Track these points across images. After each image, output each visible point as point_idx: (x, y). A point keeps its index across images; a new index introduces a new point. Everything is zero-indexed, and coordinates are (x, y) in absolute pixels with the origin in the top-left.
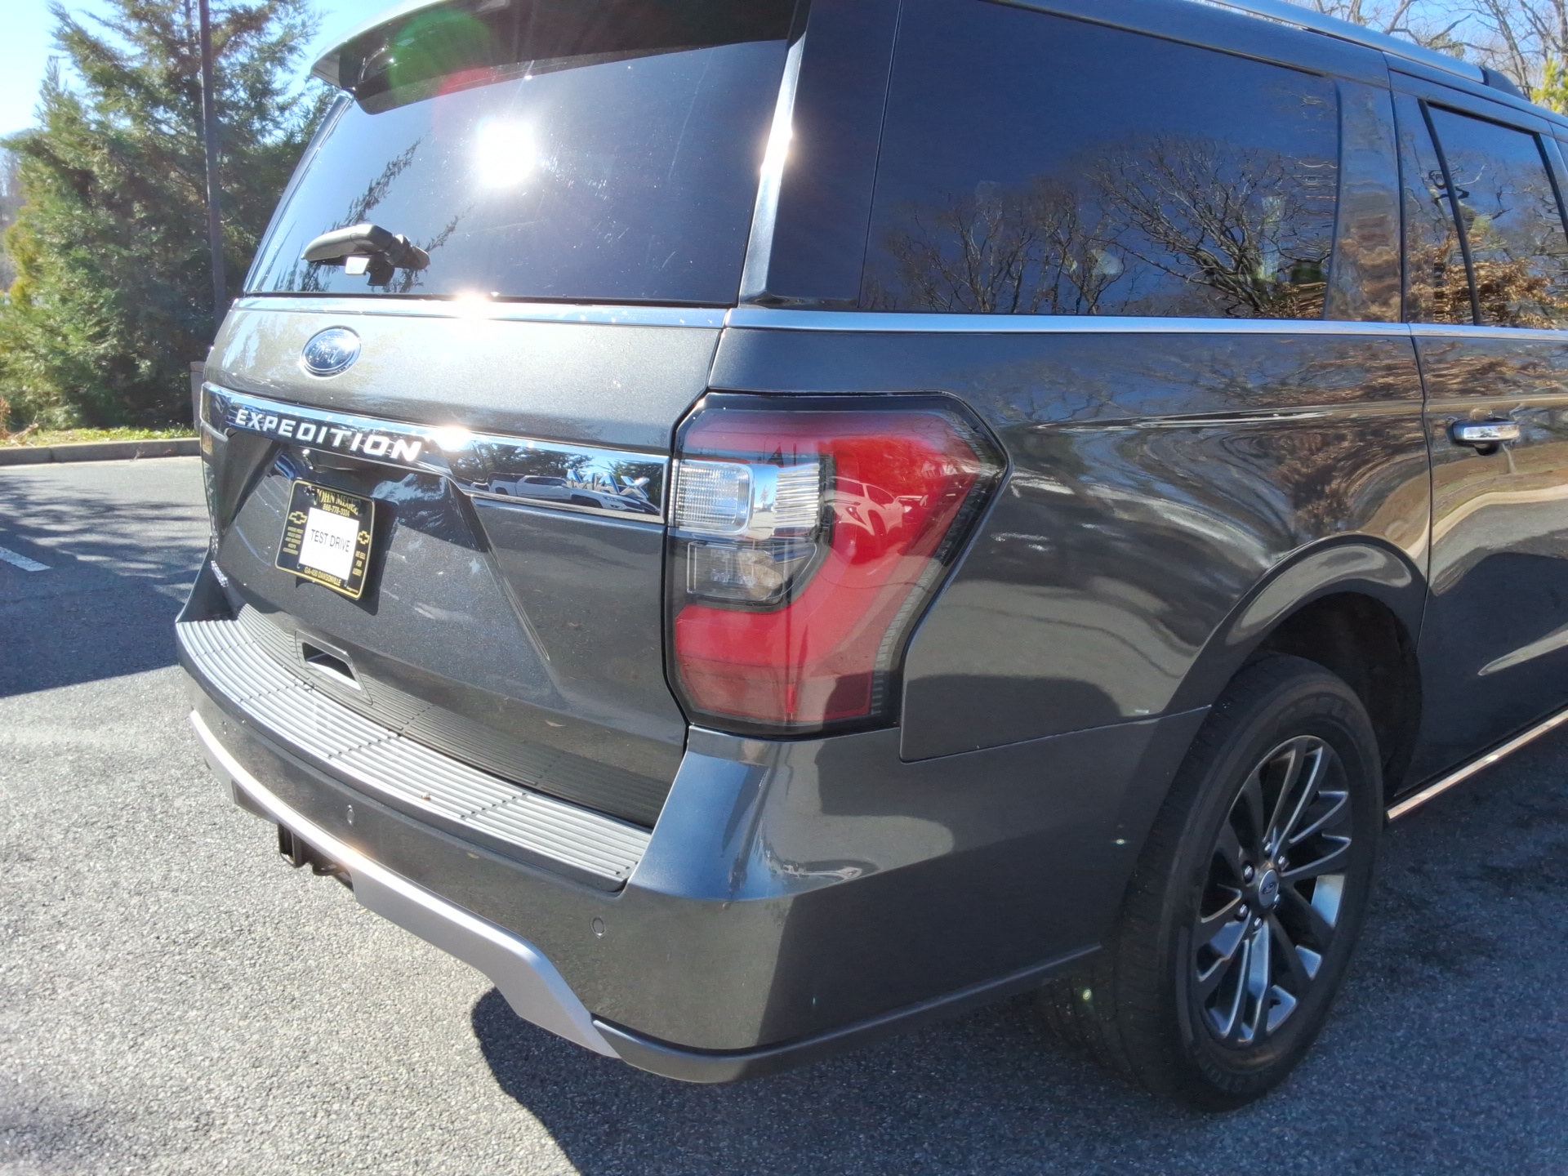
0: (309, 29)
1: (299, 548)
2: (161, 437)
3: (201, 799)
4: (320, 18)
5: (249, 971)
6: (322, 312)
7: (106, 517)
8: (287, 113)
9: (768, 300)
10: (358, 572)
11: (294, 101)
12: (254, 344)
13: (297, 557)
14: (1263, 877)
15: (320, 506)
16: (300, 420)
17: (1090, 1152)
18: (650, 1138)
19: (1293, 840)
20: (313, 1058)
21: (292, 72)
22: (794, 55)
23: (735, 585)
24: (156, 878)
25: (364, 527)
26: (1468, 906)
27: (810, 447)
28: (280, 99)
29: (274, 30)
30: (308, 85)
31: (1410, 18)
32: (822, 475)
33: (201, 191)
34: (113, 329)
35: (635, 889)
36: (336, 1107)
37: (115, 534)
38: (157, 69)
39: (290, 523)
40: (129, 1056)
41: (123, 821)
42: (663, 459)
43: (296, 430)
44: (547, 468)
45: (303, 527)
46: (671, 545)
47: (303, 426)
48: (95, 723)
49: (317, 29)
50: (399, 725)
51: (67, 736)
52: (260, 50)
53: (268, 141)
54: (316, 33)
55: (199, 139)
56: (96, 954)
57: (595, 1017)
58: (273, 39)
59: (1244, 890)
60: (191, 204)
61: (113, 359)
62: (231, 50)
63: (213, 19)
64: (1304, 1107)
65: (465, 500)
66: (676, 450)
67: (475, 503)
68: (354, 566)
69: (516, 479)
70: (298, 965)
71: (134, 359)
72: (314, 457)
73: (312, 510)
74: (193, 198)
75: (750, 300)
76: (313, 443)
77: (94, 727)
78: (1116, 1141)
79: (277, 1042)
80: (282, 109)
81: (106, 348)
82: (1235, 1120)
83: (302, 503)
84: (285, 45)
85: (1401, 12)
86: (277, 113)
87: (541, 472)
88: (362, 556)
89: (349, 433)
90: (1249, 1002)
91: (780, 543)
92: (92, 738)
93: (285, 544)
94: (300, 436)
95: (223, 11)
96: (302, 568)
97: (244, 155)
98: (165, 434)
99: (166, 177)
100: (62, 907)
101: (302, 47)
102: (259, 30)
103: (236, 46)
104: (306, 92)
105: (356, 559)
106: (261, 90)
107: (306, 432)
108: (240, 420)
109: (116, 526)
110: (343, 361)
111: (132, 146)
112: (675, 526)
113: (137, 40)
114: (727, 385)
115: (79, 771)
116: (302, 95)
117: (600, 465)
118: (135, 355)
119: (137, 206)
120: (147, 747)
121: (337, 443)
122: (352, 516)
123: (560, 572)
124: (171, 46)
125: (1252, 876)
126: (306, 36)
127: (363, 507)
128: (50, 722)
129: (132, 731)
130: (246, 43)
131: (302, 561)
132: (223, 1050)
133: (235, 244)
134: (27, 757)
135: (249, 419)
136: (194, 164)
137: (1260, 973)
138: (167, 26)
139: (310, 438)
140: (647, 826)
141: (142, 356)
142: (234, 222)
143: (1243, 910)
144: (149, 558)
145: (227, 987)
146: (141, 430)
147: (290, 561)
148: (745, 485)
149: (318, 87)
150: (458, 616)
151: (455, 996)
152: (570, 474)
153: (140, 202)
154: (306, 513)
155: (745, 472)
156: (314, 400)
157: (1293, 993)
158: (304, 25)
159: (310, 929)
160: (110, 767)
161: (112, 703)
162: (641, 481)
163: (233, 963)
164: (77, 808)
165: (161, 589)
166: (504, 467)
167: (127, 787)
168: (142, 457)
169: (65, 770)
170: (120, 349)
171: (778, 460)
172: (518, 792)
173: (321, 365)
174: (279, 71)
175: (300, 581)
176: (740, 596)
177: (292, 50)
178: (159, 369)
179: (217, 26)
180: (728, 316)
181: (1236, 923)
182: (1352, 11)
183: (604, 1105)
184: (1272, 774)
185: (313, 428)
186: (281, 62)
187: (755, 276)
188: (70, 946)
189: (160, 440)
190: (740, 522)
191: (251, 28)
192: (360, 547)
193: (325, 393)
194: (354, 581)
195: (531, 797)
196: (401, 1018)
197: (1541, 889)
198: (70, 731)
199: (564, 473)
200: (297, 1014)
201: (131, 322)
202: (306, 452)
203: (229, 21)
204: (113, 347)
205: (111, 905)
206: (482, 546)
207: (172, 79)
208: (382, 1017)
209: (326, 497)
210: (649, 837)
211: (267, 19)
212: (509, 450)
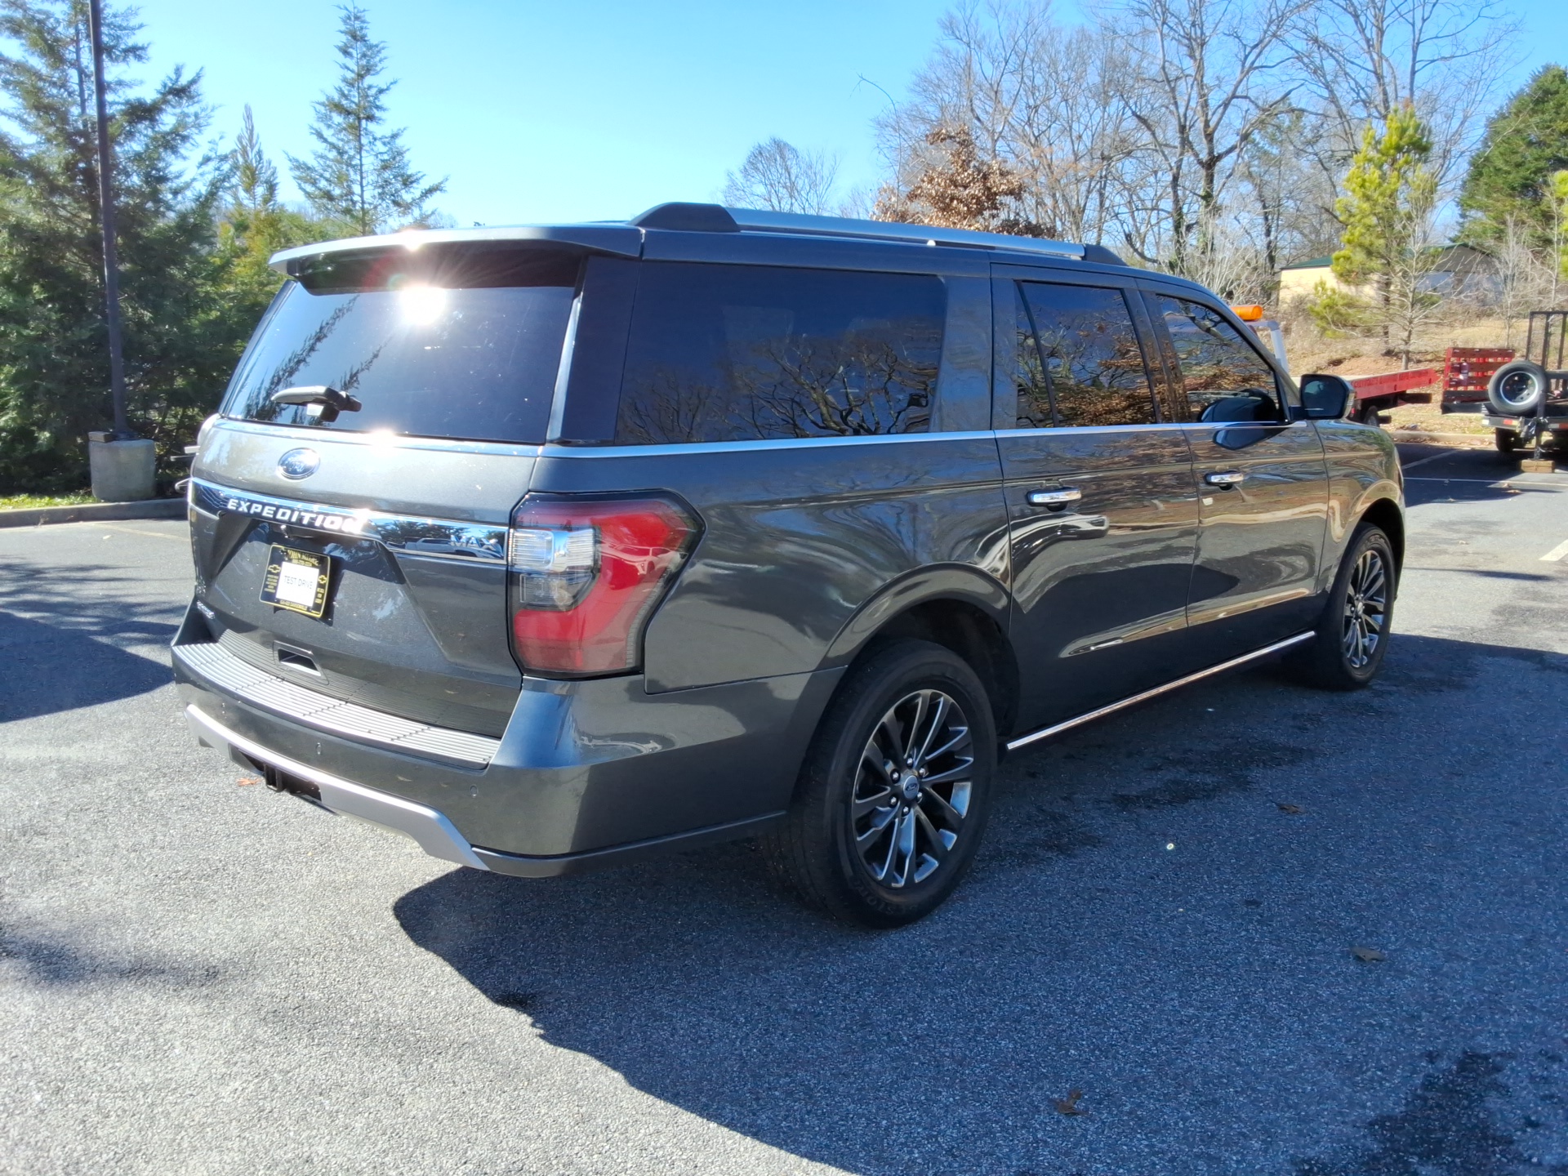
0: (201, 121)
1: (275, 588)
2: (62, 504)
3: (168, 791)
4: (212, 110)
5: (229, 892)
6: (290, 437)
7: (37, 579)
8: (180, 197)
9: (563, 442)
10: (319, 601)
11: (188, 186)
12: (227, 448)
13: (274, 594)
14: (907, 780)
15: (290, 560)
16: (278, 507)
17: (797, 955)
18: (514, 963)
19: (927, 758)
20: (282, 936)
21: (185, 158)
22: (577, 305)
23: (548, 598)
24: (146, 840)
25: (323, 572)
26: (1093, 818)
27: (587, 521)
28: (174, 185)
29: (168, 120)
30: (201, 170)
31: (1250, 85)
32: (595, 536)
33: (98, 270)
34: (12, 403)
35: (495, 767)
36: (302, 959)
37: (49, 593)
38: (55, 158)
39: (270, 573)
40: (152, 941)
41: (110, 807)
42: (504, 529)
43: (275, 513)
44: (438, 536)
45: (278, 574)
46: (511, 577)
47: (281, 511)
48: (69, 742)
49: (210, 121)
50: (345, 697)
51: (51, 752)
52: (154, 139)
53: (161, 223)
54: (208, 125)
55: (95, 220)
56: (112, 888)
57: (473, 846)
58: (167, 128)
59: (892, 787)
60: (85, 283)
61: (11, 431)
62: (125, 139)
63: (109, 111)
64: (939, 927)
65: (390, 555)
66: (513, 522)
67: (396, 555)
68: (316, 597)
69: (416, 541)
70: (263, 887)
71: (33, 432)
72: (290, 529)
73: (284, 564)
74: (88, 276)
75: (552, 442)
76: (289, 522)
77: (68, 745)
78: (815, 949)
79: (255, 928)
80: (176, 193)
81: (6, 421)
82: (894, 936)
83: (277, 559)
84: (178, 135)
85: (1241, 81)
86: (170, 196)
87: (434, 536)
88: (322, 591)
89: (314, 516)
90: (900, 858)
91: (570, 574)
92: (72, 753)
93: (266, 586)
94: (279, 516)
95: (118, 103)
96: (278, 601)
97: (138, 236)
98: (65, 501)
99: (63, 257)
100: (79, 861)
101: (195, 136)
102: (153, 120)
103: (130, 135)
104: (199, 177)
105: (317, 593)
106: (155, 180)
107: (284, 514)
108: (231, 506)
109: (49, 587)
110: (307, 471)
111: (32, 232)
112: (512, 566)
113: (36, 130)
114: (539, 489)
115: (64, 775)
116: (194, 180)
117: (475, 532)
118: (34, 428)
119: (36, 288)
120: (117, 757)
121: (305, 522)
122: (313, 566)
123: (449, 599)
124: (69, 139)
125: (899, 779)
126: (198, 126)
127: (322, 561)
128: (31, 743)
129: (101, 747)
130: (140, 132)
131: (278, 596)
132: (218, 934)
133: (129, 319)
134: (18, 768)
135: (239, 505)
136: (91, 246)
137: (909, 843)
138: (64, 117)
139: (286, 518)
140: (499, 738)
141: (42, 428)
142: (130, 298)
143: (894, 800)
144: (89, 612)
145: (214, 901)
146: (41, 498)
147: (270, 597)
148: (550, 542)
149: (209, 173)
150: (373, 641)
151: (378, 899)
152: (453, 538)
153: (38, 282)
154: (280, 565)
155: (550, 536)
156: (289, 494)
157: (936, 858)
158: (196, 116)
159: (269, 866)
160: (88, 773)
161: (79, 727)
162: (493, 541)
163: (216, 888)
164: (70, 800)
165: (104, 640)
166: (408, 534)
167: (106, 785)
168: (46, 523)
169: (53, 775)
170: (19, 421)
171: (568, 528)
172: (425, 727)
173: (291, 471)
174: (171, 158)
175: (276, 609)
176: (550, 603)
177: (184, 138)
178: (56, 439)
179: (113, 117)
180: (540, 449)
181: (888, 808)
182: (1195, 79)
183: (485, 950)
184: (905, 713)
185: (289, 512)
186: (174, 150)
187: (555, 429)
188: (91, 884)
189: (60, 507)
190: (548, 562)
191: (145, 119)
192: (321, 586)
193: (295, 490)
194: (317, 607)
195: (433, 729)
196: (341, 913)
197: (1149, 807)
198: (49, 749)
199: (448, 537)
200: (267, 913)
201: (29, 397)
202: (283, 527)
203: (124, 113)
204: (13, 419)
205: (116, 858)
206: (400, 580)
207: (69, 167)
208: (328, 912)
209: (294, 555)
210: (500, 742)
211: (160, 110)
212: (411, 525)
